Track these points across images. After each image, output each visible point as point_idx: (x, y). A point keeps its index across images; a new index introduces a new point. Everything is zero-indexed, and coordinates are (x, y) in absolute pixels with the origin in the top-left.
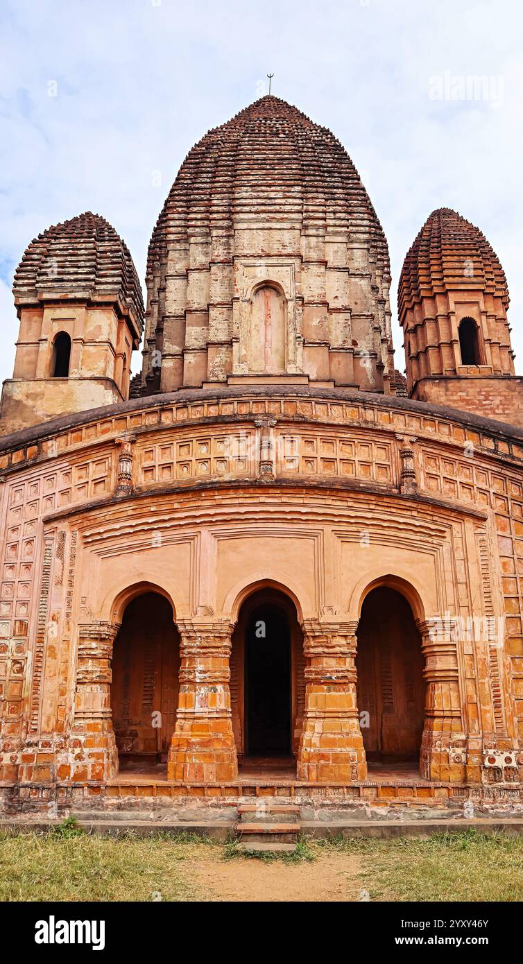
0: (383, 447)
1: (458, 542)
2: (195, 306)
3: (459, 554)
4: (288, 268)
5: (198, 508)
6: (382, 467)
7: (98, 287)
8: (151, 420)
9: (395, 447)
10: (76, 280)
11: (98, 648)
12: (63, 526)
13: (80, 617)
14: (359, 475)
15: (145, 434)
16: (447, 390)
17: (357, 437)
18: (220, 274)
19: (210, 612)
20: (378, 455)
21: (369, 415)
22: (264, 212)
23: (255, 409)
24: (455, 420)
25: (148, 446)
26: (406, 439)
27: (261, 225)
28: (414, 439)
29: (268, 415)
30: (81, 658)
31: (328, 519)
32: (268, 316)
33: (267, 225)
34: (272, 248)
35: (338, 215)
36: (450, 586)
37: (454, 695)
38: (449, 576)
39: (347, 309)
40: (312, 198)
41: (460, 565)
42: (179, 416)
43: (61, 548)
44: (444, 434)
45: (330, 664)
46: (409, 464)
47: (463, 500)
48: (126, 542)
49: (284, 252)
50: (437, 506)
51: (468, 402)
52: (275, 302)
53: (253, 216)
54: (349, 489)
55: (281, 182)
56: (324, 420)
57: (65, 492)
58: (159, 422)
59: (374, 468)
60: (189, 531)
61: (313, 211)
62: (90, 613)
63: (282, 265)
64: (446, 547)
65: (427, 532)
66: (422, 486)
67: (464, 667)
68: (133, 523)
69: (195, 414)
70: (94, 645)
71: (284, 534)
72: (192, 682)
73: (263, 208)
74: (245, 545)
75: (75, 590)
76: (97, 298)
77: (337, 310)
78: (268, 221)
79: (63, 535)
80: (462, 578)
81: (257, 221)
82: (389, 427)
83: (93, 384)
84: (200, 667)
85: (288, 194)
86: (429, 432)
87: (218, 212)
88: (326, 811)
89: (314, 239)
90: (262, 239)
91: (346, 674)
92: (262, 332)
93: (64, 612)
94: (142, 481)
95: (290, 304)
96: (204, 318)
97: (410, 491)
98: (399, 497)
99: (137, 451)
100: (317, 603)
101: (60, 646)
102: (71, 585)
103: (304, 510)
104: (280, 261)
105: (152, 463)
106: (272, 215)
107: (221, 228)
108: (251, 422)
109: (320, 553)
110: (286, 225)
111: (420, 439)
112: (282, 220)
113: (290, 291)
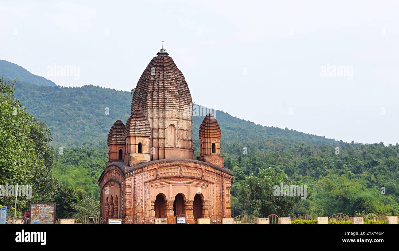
0: (199, 171)
1: (210, 187)
2: (155, 128)
3: (210, 190)
4: (176, 121)
5: (170, 181)
6: (199, 174)
8: (162, 165)
9: (201, 171)
12: (148, 184)
13: (151, 199)
14: (196, 176)
15: (161, 167)
16: (209, 158)
17: (195, 169)
18: (161, 121)
19: (172, 198)
20: (198, 172)
21: (197, 165)
22: (171, 106)
23: (179, 163)
24: (211, 166)
25: (161, 169)
26: (203, 170)
27: (171, 110)
29: (181, 165)
30: (152, 206)
31: (190, 183)
32: (171, 132)
33: (172, 110)
34: (173, 116)
36: (208, 195)
37: (208, 212)
38: (208, 193)
39: (187, 130)
41: (210, 191)
42: (167, 164)
43: (148, 187)
44: (209, 169)
45: (190, 207)
46: (203, 174)
47: (211, 180)
48: (158, 186)
49: (176, 117)
50: (207, 181)
51: (212, 161)
52: (173, 129)
54: (194, 178)
56: (190, 166)
57: (147, 177)
58: (163, 165)
59: (198, 175)
60: (168, 185)
61: (181, 105)
62: (153, 198)
64: (208, 188)
65: (205, 185)
67: (209, 208)
68: (160, 183)
69: (169, 164)
70: (153, 203)
71: (183, 186)
72: (169, 209)
73: (171, 105)
74: (177, 187)
75: (151, 194)
76: (146, 136)
77: (185, 130)
79: (148, 185)
80: (210, 193)
82: (200, 167)
83: (147, 155)
84: (170, 207)
86: (207, 168)
87: (161, 104)
89: (181, 113)
90: (171, 113)
91: (192, 208)
92: (170, 136)
93: (149, 198)
94: (160, 176)
95: (177, 130)
96: (158, 131)
97: (203, 179)
98: (201, 180)
99: (159, 170)
100: (188, 197)
101: (149, 204)
102: (150, 193)
103: (187, 182)
104: (175, 119)
105: (162, 172)
106: (173, 107)
107: (161, 109)
108: (179, 166)
109: (189, 189)
110: (176, 110)
111: (205, 170)
112: (175, 109)
113: (177, 127)
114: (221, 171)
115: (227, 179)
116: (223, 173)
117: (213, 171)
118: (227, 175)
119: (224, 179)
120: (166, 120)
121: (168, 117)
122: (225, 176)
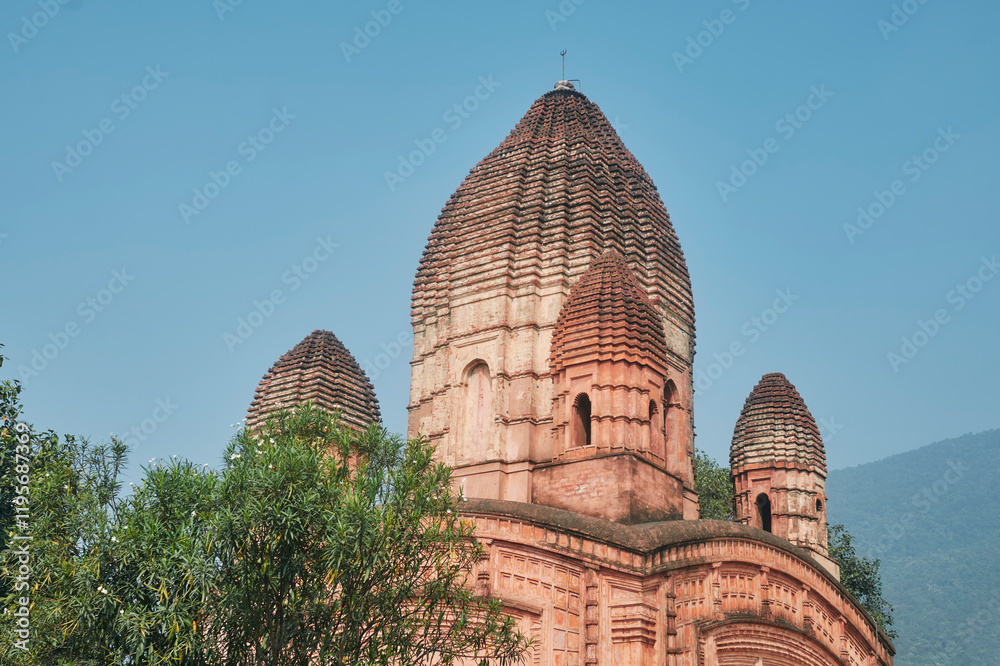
2: (426, 395)
4: (494, 342)
16: (552, 478)
18: (443, 357)
22: (474, 283)
26: (485, 541)
27: (472, 298)
28: (490, 541)
32: (480, 396)
33: (477, 297)
34: (480, 322)
35: (554, 261)
40: (524, 250)
46: (486, 566)
47: (529, 595)
49: (491, 324)
53: (465, 289)
55: (492, 242)
61: (524, 267)
63: (488, 340)
66: (496, 586)
73: (474, 278)
78: (477, 292)
81: (468, 294)
85: (496, 256)
86: (503, 530)
89: (524, 299)
90: (473, 313)
92: (475, 415)
96: (430, 407)
104: (488, 336)
106: (480, 285)
107: (444, 306)
110: (493, 293)
111: (495, 541)
112: (489, 288)
113: (494, 367)
114: (580, 536)
115: (617, 581)
116: (588, 547)
117: (531, 541)
118: (611, 554)
119: (596, 579)
120: (453, 349)
121: (460, 331)
122: (599, 560)
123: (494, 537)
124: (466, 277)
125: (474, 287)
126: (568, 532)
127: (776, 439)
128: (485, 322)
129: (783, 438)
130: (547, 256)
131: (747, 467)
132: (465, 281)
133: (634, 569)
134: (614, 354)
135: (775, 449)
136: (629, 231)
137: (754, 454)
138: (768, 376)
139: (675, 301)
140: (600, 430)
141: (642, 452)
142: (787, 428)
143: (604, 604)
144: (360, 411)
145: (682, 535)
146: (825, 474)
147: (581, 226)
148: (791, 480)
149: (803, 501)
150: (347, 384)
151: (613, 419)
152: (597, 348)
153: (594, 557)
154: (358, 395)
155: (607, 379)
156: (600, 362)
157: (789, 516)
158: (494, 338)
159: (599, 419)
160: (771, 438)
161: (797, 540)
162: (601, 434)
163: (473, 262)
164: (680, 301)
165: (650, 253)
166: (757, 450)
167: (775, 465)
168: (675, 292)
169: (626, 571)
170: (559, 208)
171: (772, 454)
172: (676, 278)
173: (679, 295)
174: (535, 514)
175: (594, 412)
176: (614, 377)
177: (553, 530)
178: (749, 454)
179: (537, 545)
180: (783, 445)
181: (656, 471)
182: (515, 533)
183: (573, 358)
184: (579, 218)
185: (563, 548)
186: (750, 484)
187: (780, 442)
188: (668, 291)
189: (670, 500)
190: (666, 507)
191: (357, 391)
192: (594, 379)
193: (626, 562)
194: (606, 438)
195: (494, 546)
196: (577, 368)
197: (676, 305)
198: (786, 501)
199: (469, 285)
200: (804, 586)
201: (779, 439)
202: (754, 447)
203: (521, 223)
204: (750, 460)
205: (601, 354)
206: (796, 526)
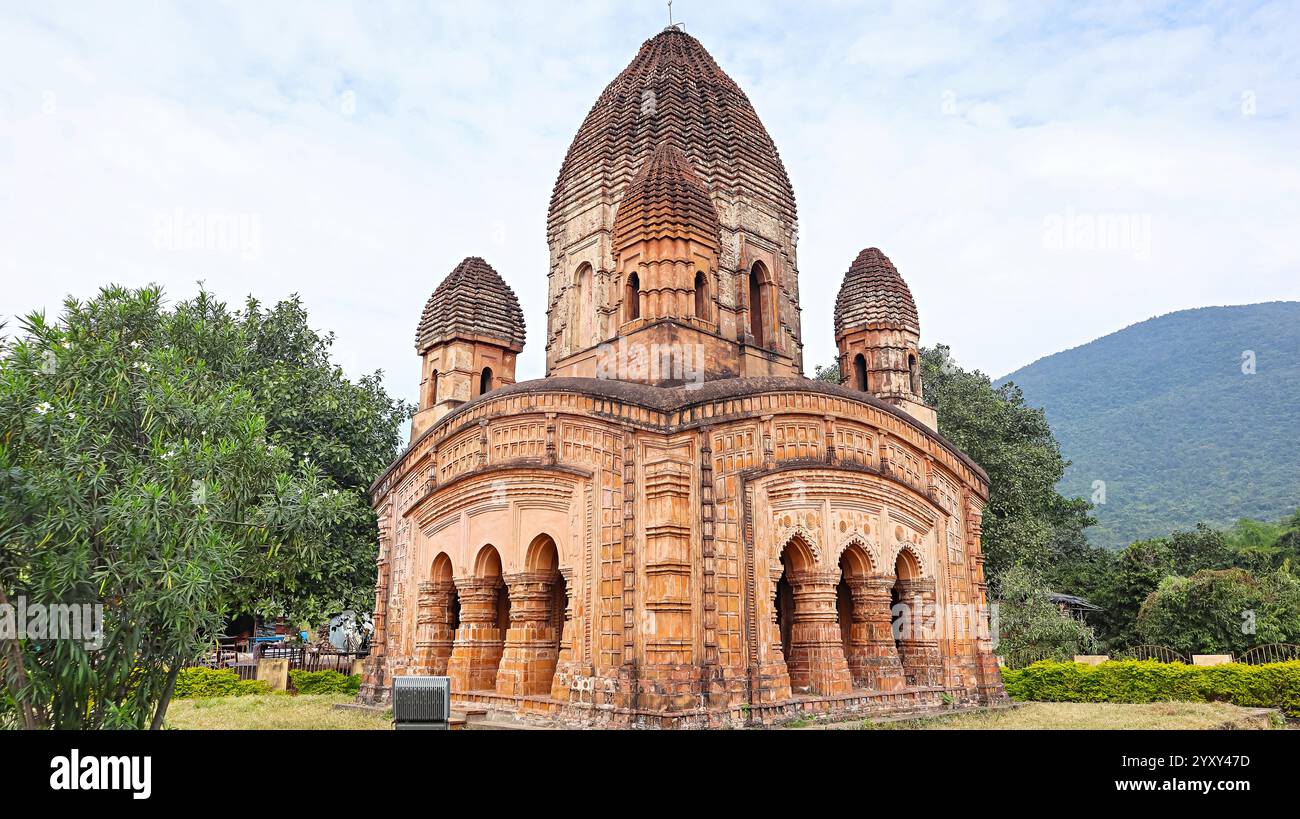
0: (540, 426)
4: (596, 245)
5: (458, 496)
6: (539, 443)
7: (447, 330)
8: (442, 435)
9: (546, 425)
10: (436, 329)
11: (429, 599)
12: (411, 519)
13: (418, 579)
14: (527, 454)
15: (441, 444)
17: (528, 421)
20: (538, 434)
21: (532, 399)
22: (580, 197)
23: (482, 412)
25: (444, 454)
26: (552, 416)
27: (579, 211)
28: (556, 415)
31: (510, 493)
32: (590, 293)
34: (585, 230)
36: (572, 540)
40: (617, 163)
42: (453, 427)
43: (411, 533)
46: (551, 438)
47: (581, 462)
48: (435, 525)
49: (593, 230)
50: (566, 470)
52: (587, 281)
53: (575, 204)
55: (593, 160)
56: (509, 412)
58: (445, 435)
59: (535, 446)
60: (456, 513)
61: (617, 177)
63: (591, 244)
64: (572, 506)
66: (560, 454)
69: (459, 425)
70: (426, 597)
71: (496, 508)
72: (462, 622)
73: (580, 193)
75: (416, 561)
76: (449, 338)
78: (582, 205)
79: (411, 524)
81: (576, 208)
85: (595, 172)
88: (499, 714)
90: (580, 223)
91: (522, 614)
92: (586, 310)
93: (411, 576)
94: (440, 479)
97: (548, 462)
99: (438, 458)
105: (444, 466)
106: (585, 198)
108: (478, 424)
110: (593, 203)
111: (559, 414)
112: (591, 200)
113: (596, 267)
114: (620, 403)
115: (649, 441)
116: (625, 411)
117: (583, 411)
118: (642, 416)
119: (632, 441)
120: (567, 256)
121: (573, 240)
122: (633, 423)
123: (558, 411)
124: (574, 194)
125: (580, 201)
126: (611, 400)
127: (868, 305)
128: (590, 229)
129: (874, 303)
130: (636, 164)
131: (845, 333)
132: (574, 197)
133: (658, 427)
134: (658, 232)
135: (868, 314)
136: (712, 134)
137: (850, 320)
138: (864, 251)
139: (761, 191)
140: (648, 303)
141: (688, 320)
142: (878, 294)
143: (639, 463)
144: (500, 319)
145: (718, 392)
146: (917, 332)
147: (664, 134)
148: (884, 339)
149: (894, 357)
150: (486, 297)
151: (659, 292)
152: (642, 229)
153: (629, 420)
154: (499, 306)
155: (653, 256)
156: (647, 242)
157: (883, 371)
158: (595, 242)
159: (647, 294)
160: (863, 304)
161: (890, 391)
162: (648, 308)
163: (579, 181)
164: (768, 191)
165: (732, 152)
166: (853, 316)
167: (868, 327)
168: (760, 183)
169: (653, 430)
170: (646, 122)
171: (865, 318)
172: (762, 171)
173: (765, 186)
174: (586, 387)
175: (642, 287)
176: (659, 253)
177: (599, 399)
178: (846, 321)
179: (587, 414)
180: (874, 309)
181: (702, 335)
182: (571, 406)
183: (624, 241)
184: (662, 128)
185: (606, 415)
186: (848, 347)
187: (871, 307)
188: (752, 183)
189: (722, 362)
190: (717, 369)
191: (497, 303)
192: (641, 258)
193: (654, 422)
194: (652, 310)
195: (558, 419)
196: (628, 250)
197: (763, 195)
198: (879, 358)
199: (577, 200)
200: (880, 431)
201: (871, 304)
202: (850, 314)
203: (616, 140)
204: (847, 326)
205: (647, 234)
206: (889, 380)
